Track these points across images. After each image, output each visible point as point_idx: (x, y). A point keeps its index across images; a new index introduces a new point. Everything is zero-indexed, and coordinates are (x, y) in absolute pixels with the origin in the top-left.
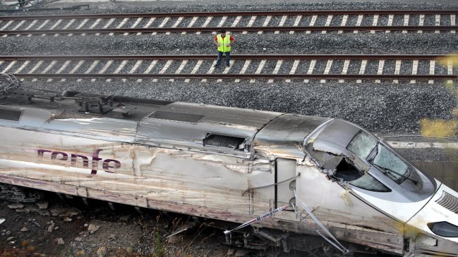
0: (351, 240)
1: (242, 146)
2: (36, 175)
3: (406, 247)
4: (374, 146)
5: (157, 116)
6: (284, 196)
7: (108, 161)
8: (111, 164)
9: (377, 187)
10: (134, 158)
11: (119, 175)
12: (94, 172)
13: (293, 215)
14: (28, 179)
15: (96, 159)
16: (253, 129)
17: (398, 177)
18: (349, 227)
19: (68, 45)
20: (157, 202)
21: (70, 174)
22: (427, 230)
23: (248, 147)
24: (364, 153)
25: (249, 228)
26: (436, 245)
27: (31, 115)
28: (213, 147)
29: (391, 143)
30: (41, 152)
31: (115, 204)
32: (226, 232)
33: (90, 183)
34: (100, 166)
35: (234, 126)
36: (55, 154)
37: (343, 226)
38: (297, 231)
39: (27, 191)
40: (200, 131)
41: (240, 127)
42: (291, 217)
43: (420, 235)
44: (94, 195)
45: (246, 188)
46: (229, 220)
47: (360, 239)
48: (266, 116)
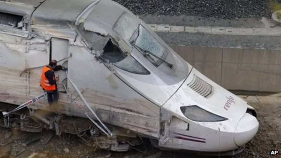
0: (114, 122)
4: (136, 28)
9: (138, 70)
13: (66, 96)
16: (31, 7)
17: (156, 60)
18: (113, 109)
23: (26, 25)
26: (188, 129)
32: (5, 114)
35: (14, 3)
37: (108, 108)
46: (7, 101)
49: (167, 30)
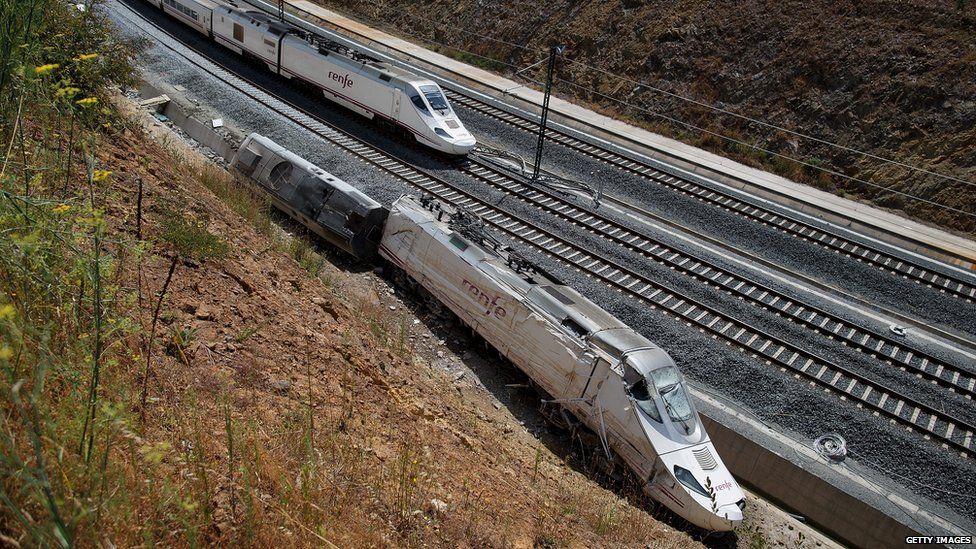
0: (618, 451)
1: (583, 337)
2: (454, 297)
3: (651, 479)
4: (673, 383)
5: (548, 289)
6: (590, 391)
7: (500, 308)
8: (501, 311)
9: (653, 414)
10: (515, 313)
11: (501, 323)
12: (488, 313)
13: (589, 407)
14: (448, 298)
15: (494, 303)
16: (599, 328)
17: (675, 416)
18: (621, 438)
19: (542, 218)
20: (515, 356)
21: (474, 307)
22: (672, 470)
23: (587, 340)
24: (662, 384)
25: (558, 405)
26: (673, 488)
27: (474, 252)
28: (567, 329)
29: (689, 388)
30: (465, 281)
31: (489, 344)
32: (543, 401)
33: (481, 319)
34: (494, 310)
35: (588, 319)
36: (473, 287)
37: (617, 435)
38: (586, 424)
39: (445, 308)
40: (564, 312)
41: (591, 322)
42: (587, 410)
43: (665, 471)
44: (481, 331)
45: (570, 371)
46: (549, 392)
47: (623, 452)
48: (616, 323)
49: (721, 408)
